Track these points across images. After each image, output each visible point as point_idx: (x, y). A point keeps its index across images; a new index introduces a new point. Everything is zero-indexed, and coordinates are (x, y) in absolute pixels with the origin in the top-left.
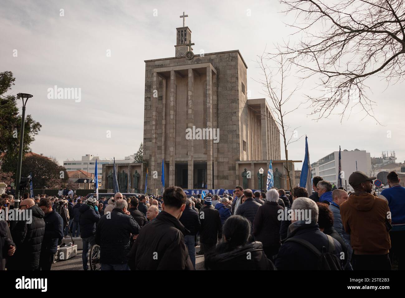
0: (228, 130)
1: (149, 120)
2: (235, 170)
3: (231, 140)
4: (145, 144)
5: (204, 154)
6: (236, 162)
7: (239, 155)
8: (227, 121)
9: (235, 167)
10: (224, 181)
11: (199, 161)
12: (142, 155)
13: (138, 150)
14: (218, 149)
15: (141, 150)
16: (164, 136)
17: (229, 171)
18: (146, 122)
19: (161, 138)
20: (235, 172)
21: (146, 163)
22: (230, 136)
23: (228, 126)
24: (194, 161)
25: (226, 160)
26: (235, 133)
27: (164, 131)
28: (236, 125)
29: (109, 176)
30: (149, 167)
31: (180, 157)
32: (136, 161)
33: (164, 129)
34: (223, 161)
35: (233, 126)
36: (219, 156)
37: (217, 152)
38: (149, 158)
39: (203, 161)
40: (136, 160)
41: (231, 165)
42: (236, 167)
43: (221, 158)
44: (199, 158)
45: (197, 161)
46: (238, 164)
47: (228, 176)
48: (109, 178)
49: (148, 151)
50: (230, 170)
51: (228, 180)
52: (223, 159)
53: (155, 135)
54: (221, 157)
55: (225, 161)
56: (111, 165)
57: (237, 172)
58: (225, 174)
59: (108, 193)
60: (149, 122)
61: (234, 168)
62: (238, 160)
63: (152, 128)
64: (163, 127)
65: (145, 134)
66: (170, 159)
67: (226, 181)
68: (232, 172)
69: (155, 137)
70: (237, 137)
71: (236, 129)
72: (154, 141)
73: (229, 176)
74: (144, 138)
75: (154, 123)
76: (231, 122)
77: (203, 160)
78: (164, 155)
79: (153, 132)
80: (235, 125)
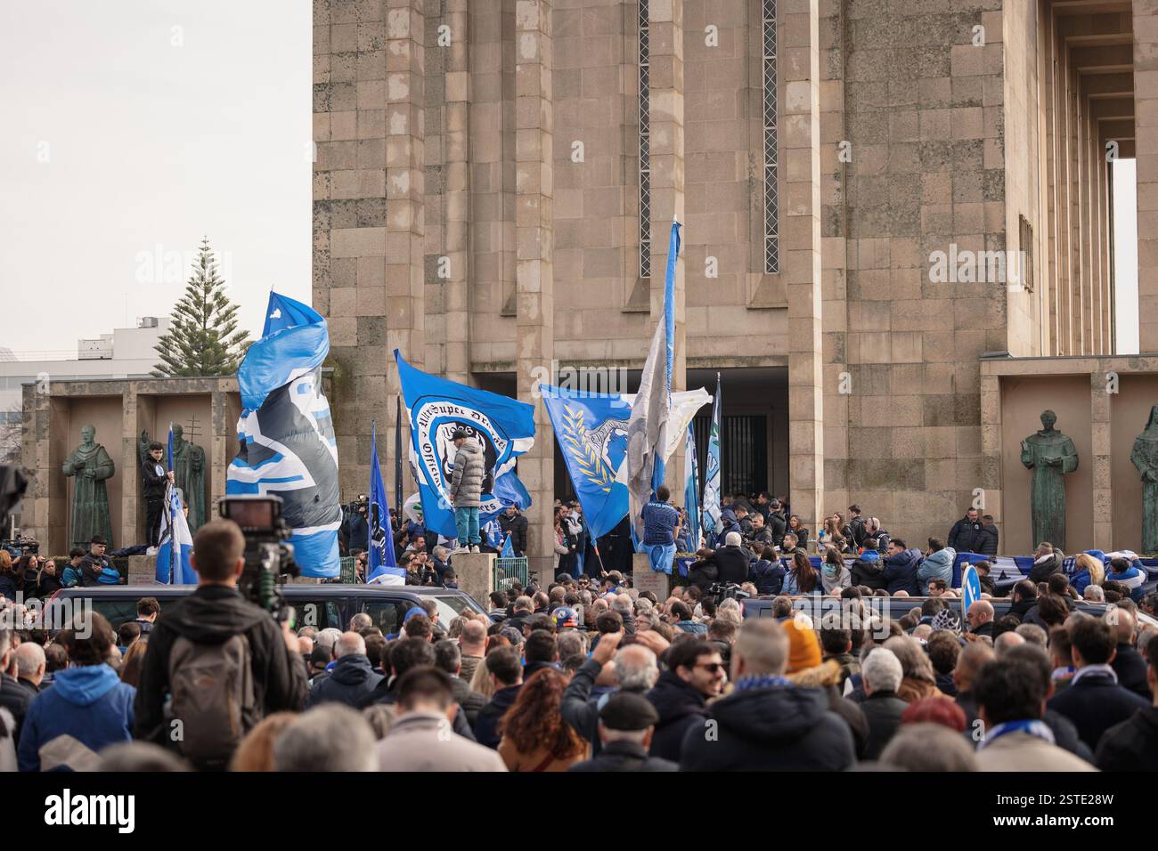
0: (924, 138)
1: (349, 74)
2: (977, 420)
3: (948, 209)
4: (323, 241)
5: (750, 309)
6: (986, 368)
7: (997, 322)
8: (918, 77)
9: (976, 399)
10: (898, 494)
11: (712, 359)
12: (210, 324)
13: (183, 293)
14: (850, 273)
15: (201, 293)
16: (463, 184)
17: (928, 431)
18: (331, 85)
19: (438, 198)
20: (979, 434)
21: (338, 375)
22: (936, 183)
23: (924, 113)
24: (688, 359)
25: (905, 352)
26: (972, 163)
27: (457, 150)
28: (980, 104)
29: (79, 469)
30: (357, 403)
31: (578, 330)
32: (168, 365)
33: (458, 137)
34: (885, 359)
35: (955, 111)
36: (856, 326)
37: (842, 293)
38: (353, 343)
39: (741, 359)
40: (168, 360)
41: (944, 390)
42: (985, 400)
43: (870, 338)
44: (717, 337)
45: (700, 359)
46: (996, 384)
47: (920, 463)
48: (73, 481)
49: (352, 291)
50: (934, 422)
51: (920, 486)
52: (884, 345)
53: (406, 175)
54: (876, 333)
55: (899, 357)
56: (87, 392)
57: (989, 437)
58: (902, 450)
59: (135, 583)
60: (349, 84)
61: (966, 411)
62: (997, 350)
63: (387, 127)
64: (456, 122)
65: (321, 171)
66: (520, 347)
67: (910, 495)
68: (950, 435)
69: (412, 190)
70: (985, 188)
71: (978, 136)
72: (402, 218)
73: (928, 466)
74: (316, 203)
75: (398, 89)
76: (942, 89)
77: (742, 353)
78: (464, 316)
79: (392, 154)
80: (971, 104)
